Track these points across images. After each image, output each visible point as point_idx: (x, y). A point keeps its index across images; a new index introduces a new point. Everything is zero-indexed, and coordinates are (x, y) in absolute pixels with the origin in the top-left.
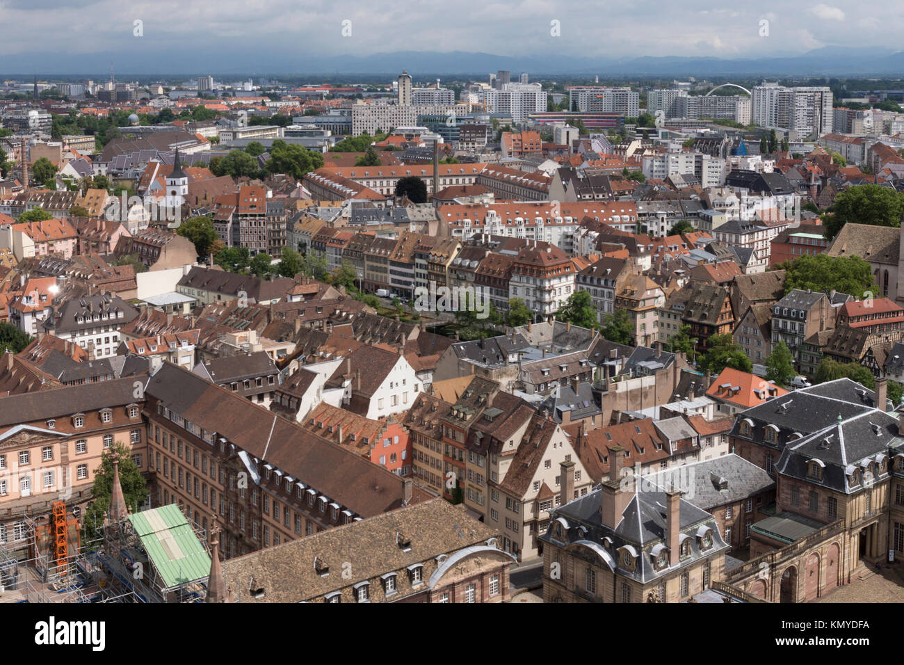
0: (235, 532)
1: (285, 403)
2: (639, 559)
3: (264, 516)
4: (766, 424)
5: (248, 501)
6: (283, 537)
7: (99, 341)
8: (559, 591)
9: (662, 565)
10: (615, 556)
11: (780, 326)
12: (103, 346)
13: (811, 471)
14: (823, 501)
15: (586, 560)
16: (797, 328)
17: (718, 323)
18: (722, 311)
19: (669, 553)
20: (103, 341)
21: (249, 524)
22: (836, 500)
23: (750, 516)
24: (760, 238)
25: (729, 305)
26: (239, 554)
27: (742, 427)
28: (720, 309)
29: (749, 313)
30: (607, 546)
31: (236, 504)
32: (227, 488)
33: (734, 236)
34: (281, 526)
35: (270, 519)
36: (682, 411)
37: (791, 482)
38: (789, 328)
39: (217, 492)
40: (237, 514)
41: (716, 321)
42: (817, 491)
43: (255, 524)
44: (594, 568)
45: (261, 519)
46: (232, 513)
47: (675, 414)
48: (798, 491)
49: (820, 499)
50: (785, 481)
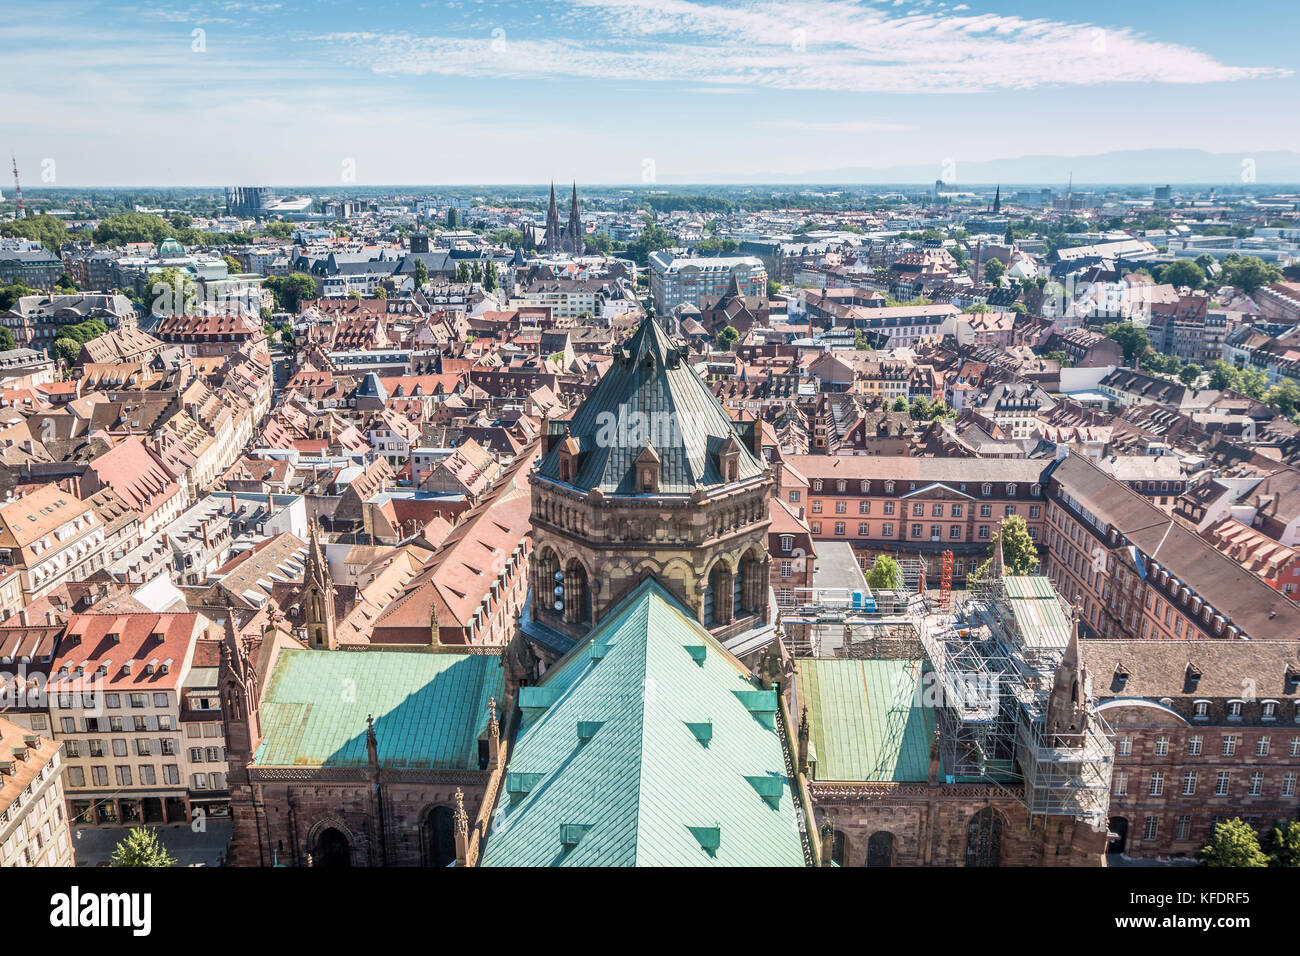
0: (1114, 617)
1: (1188, 509)
3: (1145, 609)
5: (1131, 592)
6: (1161, 633)
7: (1017, 424)
12: (1020, 429)
20: (1021, 424)
21: (1129, 613)
26: (1114, 636)
31: (1120, 592)
32: (1113, 576)
34: (1161, 623)
35: (1151, 614)
39: (1103, 577)
40: (1118, 601)
43: (1135, 614)
45: (1142, 611)
46: (1114, 599)
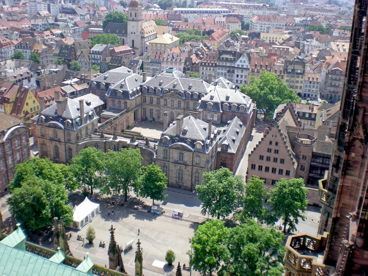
2: (72, 123)
4: (100, 82)
8: (43, 141)
9: (80, 124)
10: (64, 124)
11: (93, 57)
13: (118, 94)
14: (123, 103)
15: (53, 127)
16: (99, 57)
17: (71, 58)
18: (72, 54)
19: (82, 120)
22: (127, 102)
23: (99, 113)
24: (77, 31)
25: (74, 52)
27: (92, 85)
28: (71, 53)
29: (82, 54)
30: (60, 121)
33: (68, 31)
36: (70, 83)
37: (112, 99)
38: (96, 57)
41: (70, 57)
42: (120, 100)
44: (56, 130)
47: (67, 84)
48: (114, 101)
49: (122, 103)
50: (110, 99)
